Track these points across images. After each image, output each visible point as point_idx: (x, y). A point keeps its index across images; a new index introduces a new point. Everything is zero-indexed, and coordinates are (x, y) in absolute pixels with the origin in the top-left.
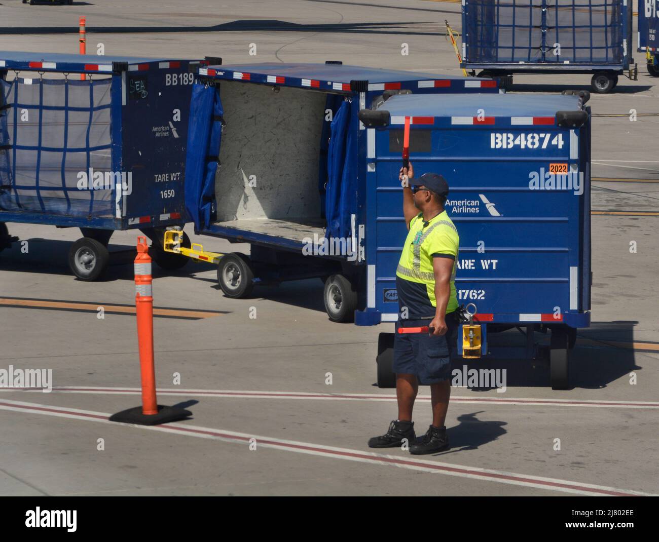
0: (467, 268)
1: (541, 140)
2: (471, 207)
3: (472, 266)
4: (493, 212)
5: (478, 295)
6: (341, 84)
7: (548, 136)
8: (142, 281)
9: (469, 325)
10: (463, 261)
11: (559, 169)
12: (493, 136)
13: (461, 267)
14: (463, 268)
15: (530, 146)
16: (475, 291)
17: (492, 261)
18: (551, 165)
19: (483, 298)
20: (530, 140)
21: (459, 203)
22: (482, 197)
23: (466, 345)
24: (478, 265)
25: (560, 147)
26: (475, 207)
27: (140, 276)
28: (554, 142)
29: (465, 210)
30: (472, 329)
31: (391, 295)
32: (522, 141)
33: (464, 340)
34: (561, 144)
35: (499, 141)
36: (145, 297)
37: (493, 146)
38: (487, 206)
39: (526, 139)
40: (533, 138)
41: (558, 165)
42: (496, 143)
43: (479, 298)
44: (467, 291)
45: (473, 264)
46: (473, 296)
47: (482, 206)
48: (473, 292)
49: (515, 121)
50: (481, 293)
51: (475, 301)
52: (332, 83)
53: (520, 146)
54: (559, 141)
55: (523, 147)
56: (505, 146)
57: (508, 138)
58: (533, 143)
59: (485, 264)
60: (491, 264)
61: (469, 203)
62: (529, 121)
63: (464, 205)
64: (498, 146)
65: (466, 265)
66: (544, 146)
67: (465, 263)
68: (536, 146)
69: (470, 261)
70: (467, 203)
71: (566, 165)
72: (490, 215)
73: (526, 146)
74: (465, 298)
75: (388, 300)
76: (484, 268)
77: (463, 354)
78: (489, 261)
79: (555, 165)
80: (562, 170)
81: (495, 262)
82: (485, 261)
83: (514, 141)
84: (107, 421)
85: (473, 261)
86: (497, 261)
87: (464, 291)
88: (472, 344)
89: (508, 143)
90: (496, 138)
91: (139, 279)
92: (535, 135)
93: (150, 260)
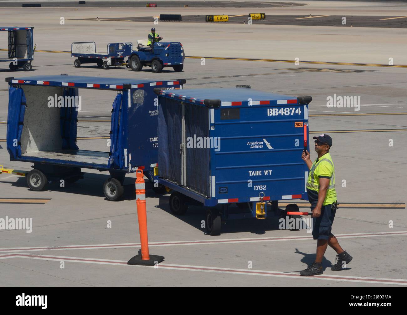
0: (258, 175)
1: (291, 111)
2: (259, 145)
3: (260, 174)
4: (270, 147)
5: (263, 187)
6: (116, 86)
7: (294, 109)
8: (140, 192)
9: (260, 203)
10: (256, 171)
11: (299, 124)
12: (268, 110)
13: (255, 174)
14: (256, 175)
15: (286, 114)
16: (262, 186)
17: (269, 171)
18: (295, 123)
19: (265, 189)
20: (286, 111)
21: (253, 143)
22: (264, 140)
23: (258, 212)
24: (263, 173)
25: (299, 114)
26: (261, 145)
27: (140, 190)
28: (297, 112)
29: (257, 147)
30: (262, 205)
31: (222, 190)
32: (282, 112)
33: (256, 210)
34: (300, 113)
35: (272, 112)
36: (143, 201)
37: (268, 115)
38: (267, 144)
39: (284, 111)
40: (287, 110)
41: (299, 123)
42: (270, 113)
43: (263, 189)
44: (258, 186)
45: (260, 173)
46: (261, 188)
47: (264, 144)
48: (261, 187)
49: (279, 102)
50: (265, 187)
51: (262, 191)
52: (109, 85)
53: (281, 114)
54: (299, 111)
55: (282, 115)
56: (274, 115)
57: (276, 111)
58: (287, 113)
59: (266, 173)
60: (269, 172)
61: (258, 143)
62: (285, 102)
63: (256, 144)
64: (271, 115)
65: (257, 173)
66: (292, 114)
67: (257, 172)
68: (288, 114)
69: (259, 171)
70: (257, 143)
71: (302, 122)
72: (268, 149)
73: (284, 114)
74: (257, 189)
75: (221, 193)
76: (266, 174)
77: (256, 217)
78: (268, 171)
79: (297, 123)
80: (300, 125)
81: (270, 171)
82: (266, 171)
83: (278, 112)
84: (127, 265)
85: (261, 171)
86: (271, 171)
87: (256, 186)
88: (262, 212)
89: (276, 113)
90: (270, 111)
91: (139, 191)
92: (288, 109)
93: (144, 182)
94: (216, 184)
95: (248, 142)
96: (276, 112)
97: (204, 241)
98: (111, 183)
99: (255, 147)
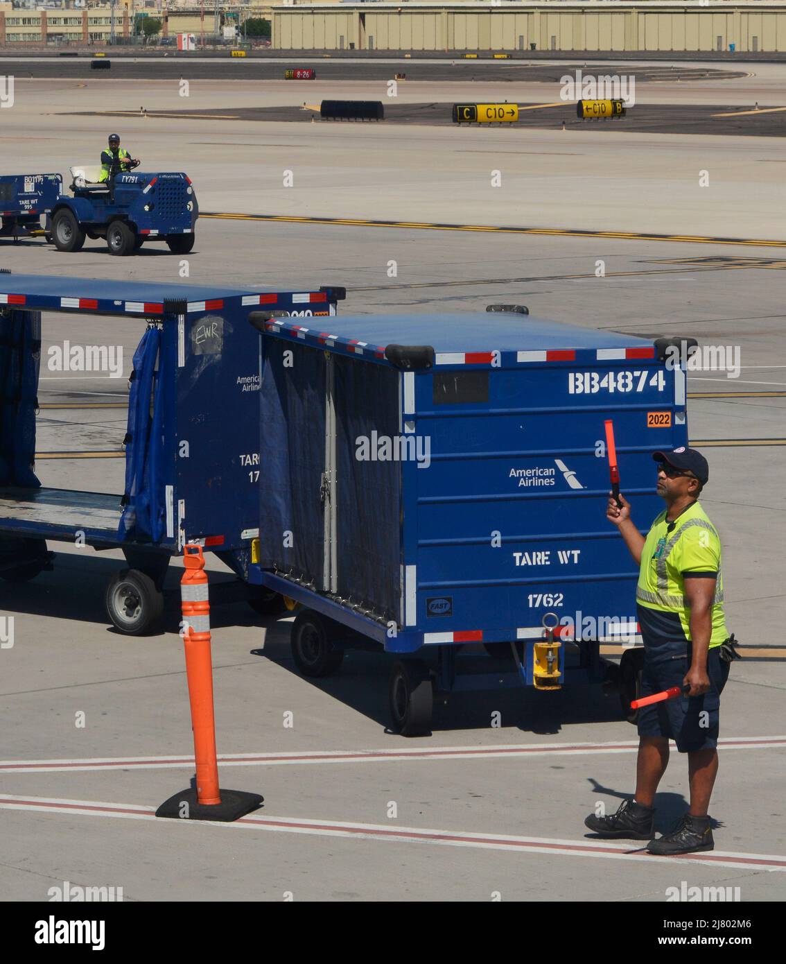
0: (539, 563)
1: (636, 381)
2: (544, 478)
3: (546, 561)
4: (574, 484)
5: (555, 600)
6: (143, 304)
7: (645, 374)
8: (195, 610)
9: (546, 644)
10: (534, 554)
11: (660, 419)
12: (571, 376)
13: (532, 563)
14: (534, 564)
15: (621, 389)
16: (551, 595)
17: (573, 552)
18: (649, 414)
19: (561, 605)
20: (621, 381)
21: (528, 473)
22: (559, 463)
23: (539, 671)
24: (554, 558)
25: (661, 389)
26: (549, 477)
27: (193, 604)
28: (653, 383)
29: (537, 482)
30: (552, 649)
31: (437, 607)
32: (611, 383)
33: (535, 664)
34: (662, 385)
35: (581, 383)
36: (201, 634)
37: (571, 391)
38: (566, 475)
39: (616, 380)
40: (625, 377)
41: (659, 414)
42: (576, 387)
43: (555, 605)
44: (540, 596)
45: (547, 558)
46: (548, 602)
47: (559, 476)
48: (548, 597)
49: (602, 355)
50: (558, 597)
51: (552, 609)
52: (123, 302)
53: (607, 389)
54: (659, 381)
55: (611, 390)
56: (587, 391)
57: (592, 379)
58: (625, 385)
59: (563, 557)
60: (572, 556)
61: (542, 472)
62: (620, 354)
63: (535, 476)
64: (579, 391)
65: (538, 559)
66: (640, 388)
67: (537, 556)
68: (629, 389)
69: (543, 553)
70: (539, 472)
71: (669, 414)
72: (569, 489)
73: (616, 389)
74: (537, 605)
75: (433, 614)
76: (562, 562)
77: (535, 684)
78: (569, 552)
79: (654, 414)
80: (664, 421)
81: (576, 553)
82: (564, 552)
83: (599, 382)
84: (154, 818)
85: (548, 553)
86: (579, 552)
87: (535, 596)
88: (550, 670)
89: (592, 386)
90: (576, 380)
91: (190, 607)
92: (628, 373)
93: (207, 580)
94: (419, 589)
95: (513, 470)
96: (593, 383)
97: (382, 751)
98: (128, 582)
99: (532, 482)
